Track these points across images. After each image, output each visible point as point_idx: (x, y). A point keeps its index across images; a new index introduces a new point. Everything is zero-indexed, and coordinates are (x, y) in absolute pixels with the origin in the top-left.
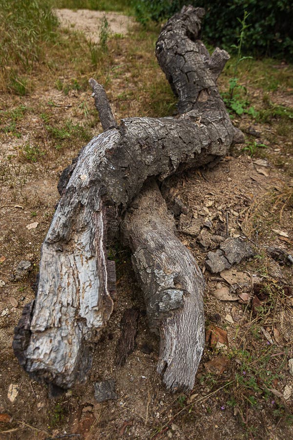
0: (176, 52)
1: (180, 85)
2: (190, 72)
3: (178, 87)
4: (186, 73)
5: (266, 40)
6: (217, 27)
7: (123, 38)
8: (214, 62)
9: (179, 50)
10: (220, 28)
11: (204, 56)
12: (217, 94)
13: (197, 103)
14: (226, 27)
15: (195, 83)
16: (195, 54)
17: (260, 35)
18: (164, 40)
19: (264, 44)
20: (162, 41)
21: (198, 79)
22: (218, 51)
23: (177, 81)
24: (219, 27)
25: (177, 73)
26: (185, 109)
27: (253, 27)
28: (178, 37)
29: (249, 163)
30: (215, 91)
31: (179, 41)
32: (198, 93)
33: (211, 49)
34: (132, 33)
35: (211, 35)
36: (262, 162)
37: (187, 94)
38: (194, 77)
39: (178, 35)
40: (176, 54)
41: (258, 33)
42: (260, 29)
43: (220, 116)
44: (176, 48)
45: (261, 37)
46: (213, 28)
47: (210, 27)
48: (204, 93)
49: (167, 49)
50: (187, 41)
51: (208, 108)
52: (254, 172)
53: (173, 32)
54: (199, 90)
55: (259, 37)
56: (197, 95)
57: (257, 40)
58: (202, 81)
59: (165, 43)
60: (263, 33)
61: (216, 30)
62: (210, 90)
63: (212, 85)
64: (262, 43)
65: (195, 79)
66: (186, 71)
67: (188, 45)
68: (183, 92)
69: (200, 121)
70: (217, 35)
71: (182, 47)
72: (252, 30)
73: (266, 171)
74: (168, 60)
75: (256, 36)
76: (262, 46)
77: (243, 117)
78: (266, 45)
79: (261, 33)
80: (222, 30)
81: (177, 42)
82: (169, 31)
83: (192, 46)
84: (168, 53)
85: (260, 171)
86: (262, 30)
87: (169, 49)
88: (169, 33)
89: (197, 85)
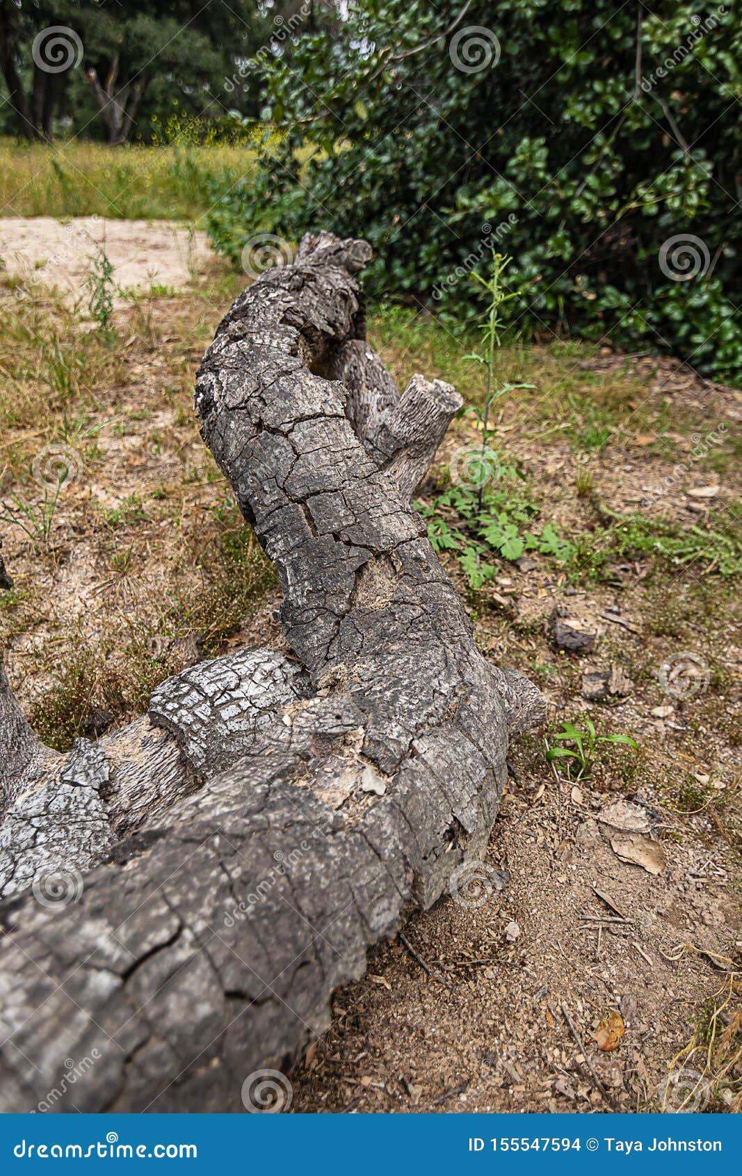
0: (261, 421)
1: (280, 545)
2: (318, 493)
3: (274, 550)
4: (302, 501)
5: (555, 295)
6: (422, 263)
7: (173, 296)
8: (409, 425)
9: (269, 415)
10: (430, 267)
11: (378, 396)
12: (427, 569)
13: (354, 613)
14: (446, 261)
15: (336, 537)
16: (333, 425)
17: (535, 284)
18: (217, 372)
19: (550, 306)
20: (211, 376)
21: (351, 520)
22: (420, 389)
23: (271, 529)
24: (426, 265)
25: (268, 500)
26: (307, 637)
27: (516, 263)
28: (263, 364)
29: (581, 821)
30: (417, 559)
31: (268, 380)
32: (353, 576)
33: (409, 321)
34: (203, 279)
35: (406, 283)
36: (630, 813)
37: (311, 578)
38: (332, 513)
39: (266, 358)
40: (259, 425)
41: (530, 278)
42: (535, 270)
43: (448, 680)
44: (260, 405)
45: (540, 290)
46: (412, 265)
47: (404, 265)
48: (376, 570)
49: (227, 409)
50: (296, 381)
51: (394, 637)
52: (603, 855)
53: (251, 341)
54: (357, 565)
55: (534, 290)
56: (350, 581)
57: (528, 297)
58: (365, 526)
59: (219, 382)
60: (544, 278)
61: (419, 269)
62: (401, 556)
63: (403, 535)
64: (543, 302)
65: (337, 518)
66: (299, 493)
67: (303, 392)
68: (296, 570)
69: (358, 746)
70: (424, 284)
71: (281, 404)
72: (514, 270)
73: (648, 852)
74: (232, 449)
75: (527, 286)
76: (544, 310)
77: (524, 567)
78: (557, 306)
79: (539, 278)
80: (435, 273)
81: (261, 386)
82: (235, 339)
83: (319, 395)
84: (232, 425)
85: (626, 851)
86: (542, 272)
87: (234, 408)
88: (233, 346)
89: (349, 543)
